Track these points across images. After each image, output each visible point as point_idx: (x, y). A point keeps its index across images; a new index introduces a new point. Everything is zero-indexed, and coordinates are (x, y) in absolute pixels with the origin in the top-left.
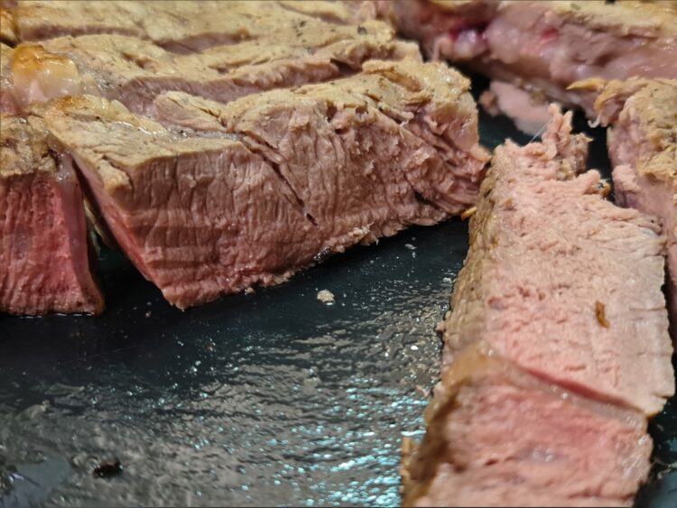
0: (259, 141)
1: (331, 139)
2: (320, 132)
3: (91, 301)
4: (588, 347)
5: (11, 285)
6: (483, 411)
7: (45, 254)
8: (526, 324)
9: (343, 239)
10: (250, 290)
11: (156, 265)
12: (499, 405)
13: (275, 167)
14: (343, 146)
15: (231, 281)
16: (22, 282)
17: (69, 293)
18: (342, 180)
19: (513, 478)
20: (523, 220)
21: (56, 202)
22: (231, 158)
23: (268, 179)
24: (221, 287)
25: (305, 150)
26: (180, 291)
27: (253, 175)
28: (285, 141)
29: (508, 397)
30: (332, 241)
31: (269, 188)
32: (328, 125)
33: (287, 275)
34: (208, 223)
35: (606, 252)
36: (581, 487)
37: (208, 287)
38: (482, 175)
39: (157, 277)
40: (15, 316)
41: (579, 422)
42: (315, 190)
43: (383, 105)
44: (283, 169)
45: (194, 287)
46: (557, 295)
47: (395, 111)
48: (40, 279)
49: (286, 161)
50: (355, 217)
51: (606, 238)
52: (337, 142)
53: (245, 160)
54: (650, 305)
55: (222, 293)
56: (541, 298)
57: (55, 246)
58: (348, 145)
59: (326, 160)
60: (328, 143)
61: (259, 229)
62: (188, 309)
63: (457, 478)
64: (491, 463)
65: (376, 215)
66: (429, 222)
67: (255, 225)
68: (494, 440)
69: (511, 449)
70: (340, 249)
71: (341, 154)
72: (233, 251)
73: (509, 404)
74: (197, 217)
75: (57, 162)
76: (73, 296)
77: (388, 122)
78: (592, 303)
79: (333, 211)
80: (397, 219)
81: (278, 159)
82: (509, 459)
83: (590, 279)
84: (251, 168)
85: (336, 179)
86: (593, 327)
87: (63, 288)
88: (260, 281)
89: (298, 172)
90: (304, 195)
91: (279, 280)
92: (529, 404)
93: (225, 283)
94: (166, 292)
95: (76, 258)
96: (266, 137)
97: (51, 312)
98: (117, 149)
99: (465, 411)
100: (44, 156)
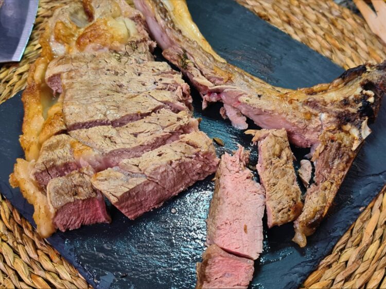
0: (151, 178)
1: (172, 171)
2: (169, 170)
3: (108, 221)
4: (242, 240)
5: (85, 220)
6: (214, 265)
7: (94, 212)
8: (226, 234)
9: (177, 192)
10: (152, 210)
11: (126, 213)
12: (218, 263)
13: (157, 183)
14: (176, 171)
15: (146, 209)
16: (88, 219)
17: (101, 219)
18: (176, 179)
19: (221, 282)
20: (228, 192)
21: (97, 202)
22: (144, 184)
23: (155, 187)
24: (144, 211)
25: (165, 176)
26: (133, 216)
27: (151, 187)
28: (159, 176)
29: (221, 260)
30: (174, 193)
31: (156, 188)
32: (171, 167)
33: (162, 204)
34: (139, 200)
35: (250, 205)
36: (236, 283)
37: (140, 212)
38: (218, 165)
39: (126, 215)
40: (87, 225)
41: (238, 264)
42: (168, 185)
43: (186, 155)
44: (159, 183)
45: (136, 214)
46: (235, 223)
47: (190, 156)
48: (94, 217)
49: (160, 181)
50: (181, 185)
51: (249, 200)
52: (174, 171)
53: (148, 184)
54: (259, 225)
55: (144, 213)
56: (231, 224)
57: (97, 210)
58: (177, 170)
59: (171, 176)
60: (171, 172)
61: (153, 197)
62: (136, 219)
63: (208, 284)
64: (216, 279)
65: (186, 182)
66: (203, 179)
67: (152, 197)
68: (217, 273)
69: (221, 274)
70: (177, 195)
71: (175, 173)
72: (146, 203)
73: (221, 262)
74: (136, 200)
75: (97, 193)
76: (103, 219)
77: (188, 160)
78: (244, 225)
79: (174, 186)
80: (193, 180)
81: (157, 181)
82: (220, 277)
83: (244, 216)
84: (150, 185)
85: (174, 180)
86: (244, 233)
87: (100, 218)
88: (154, 207)
89: (163, 182)
90: (165, 186)
91: (160, 206)
92: (225, 261)
93: (145, 210)
94: (129, 217)
95: (103, 212)
96: (153, 177)
97: (97, 223)
98: (113, 190)
99: (210, 266)
100: (92, 192)
